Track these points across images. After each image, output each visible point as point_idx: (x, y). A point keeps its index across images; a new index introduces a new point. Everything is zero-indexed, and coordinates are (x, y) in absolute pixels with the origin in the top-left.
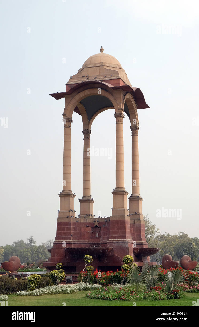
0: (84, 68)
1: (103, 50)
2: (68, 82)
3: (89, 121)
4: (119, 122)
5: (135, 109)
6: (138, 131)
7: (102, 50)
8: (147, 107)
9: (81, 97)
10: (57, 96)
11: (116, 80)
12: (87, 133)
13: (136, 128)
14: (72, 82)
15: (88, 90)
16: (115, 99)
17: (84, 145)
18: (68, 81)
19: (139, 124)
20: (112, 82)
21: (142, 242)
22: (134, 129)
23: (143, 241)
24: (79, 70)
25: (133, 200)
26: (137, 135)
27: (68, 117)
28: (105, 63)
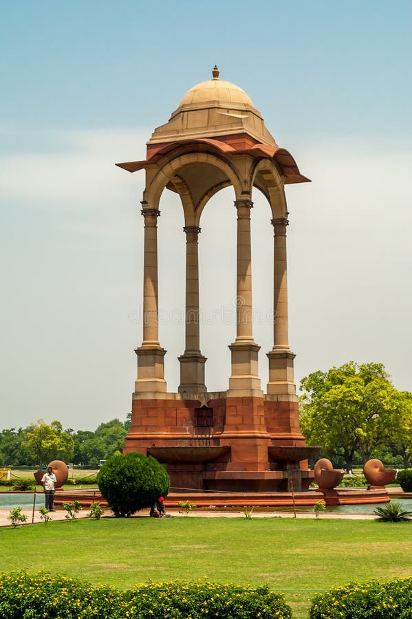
0: (180, 111)
1: (218, 72)
2: (151, 140)
3: (195, 209)
5: (280, 186)
6: (287, 227)
7: (215, 74)
10: (131, 167)
12: (192, 231)
13: (282, 221)
14: (157, 139)
15: (187, 155)
16: (235, 172)
17: (187, 254)
19: (288, 213)
20: (230, 140)
21: (291, 435)
22: (280, 224)
24: (172, 114)
25: (276, 358)
26: (284, 235)
27: (150, 207)
28: (218, 102)
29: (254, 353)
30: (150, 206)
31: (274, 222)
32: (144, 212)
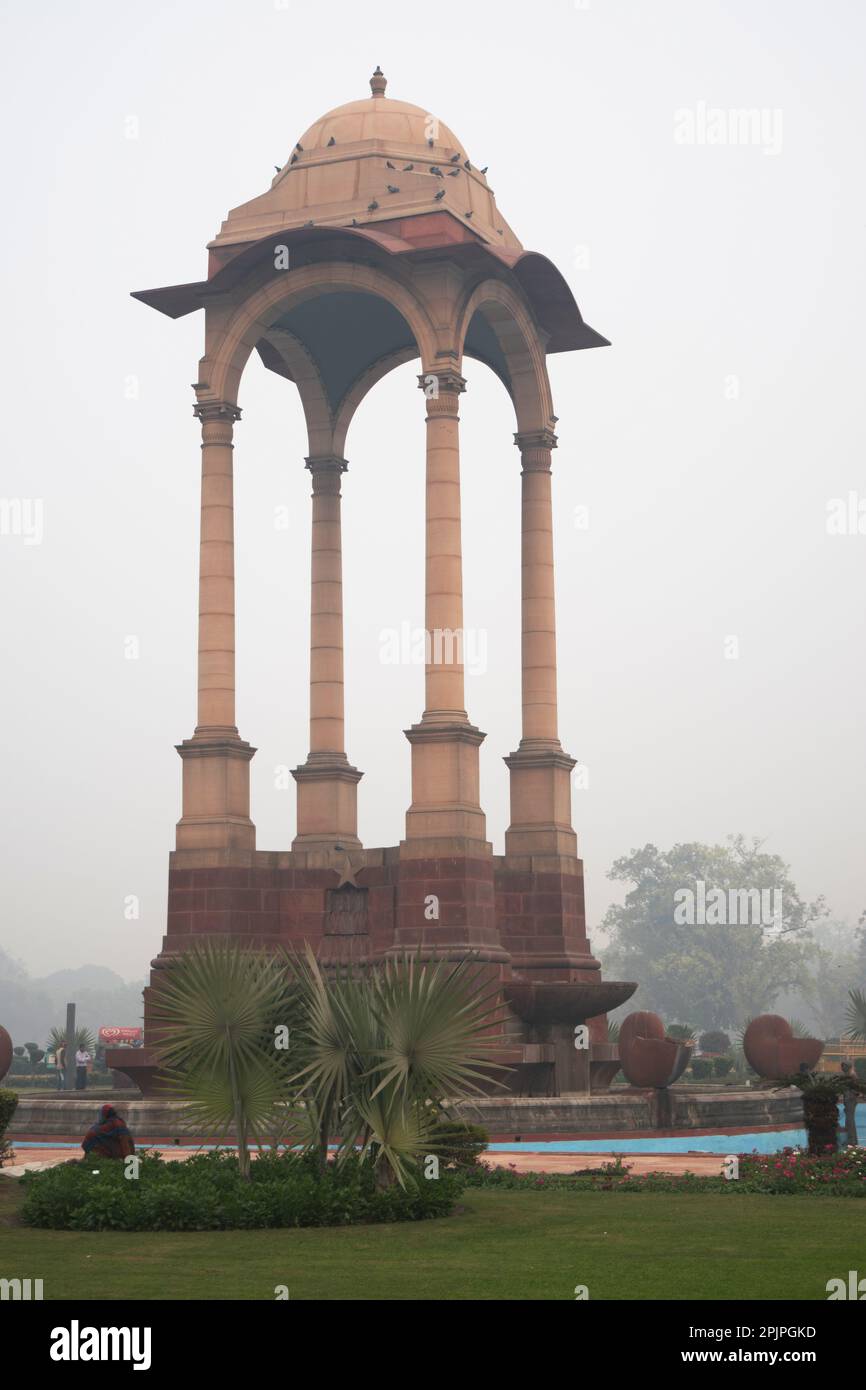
0: (299, 164)
1: (385, 82)
2: (218, 237)
3: (335, 413)
4: (442, 414)
5: (535, 354)
6: (553, 452)
7: (378, 84)
8: (595, 340)
9: (275, 301)
10: (171, 301)
11: (424, 219)
12: (326, 467)
13: (540, 437)
14: (236, 233)
16: (420, 306)
17: (315, 522)
18: (218, 231)
19: (555, 419)
20: (409, 229)
21: (565, 956)
22: (535, 443)
23: (568, 953)
24: (274, 180)
25: (527, 768)
26: (546, 472)
27: (217, 396)
28: (381, 143)
29: (469, 749)
30: (217, 393)
31: (521, 440)
32: (201, 411)
